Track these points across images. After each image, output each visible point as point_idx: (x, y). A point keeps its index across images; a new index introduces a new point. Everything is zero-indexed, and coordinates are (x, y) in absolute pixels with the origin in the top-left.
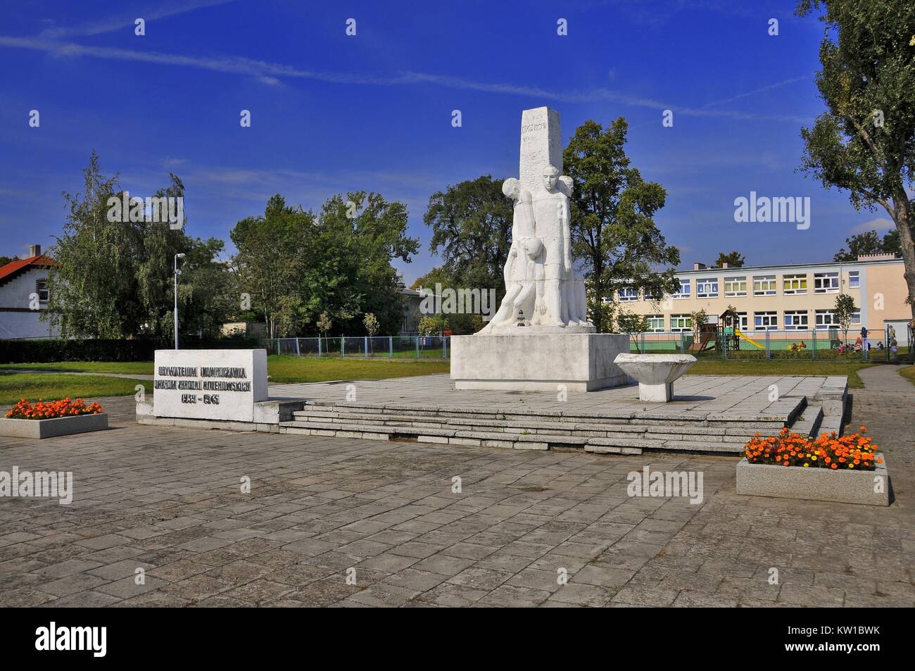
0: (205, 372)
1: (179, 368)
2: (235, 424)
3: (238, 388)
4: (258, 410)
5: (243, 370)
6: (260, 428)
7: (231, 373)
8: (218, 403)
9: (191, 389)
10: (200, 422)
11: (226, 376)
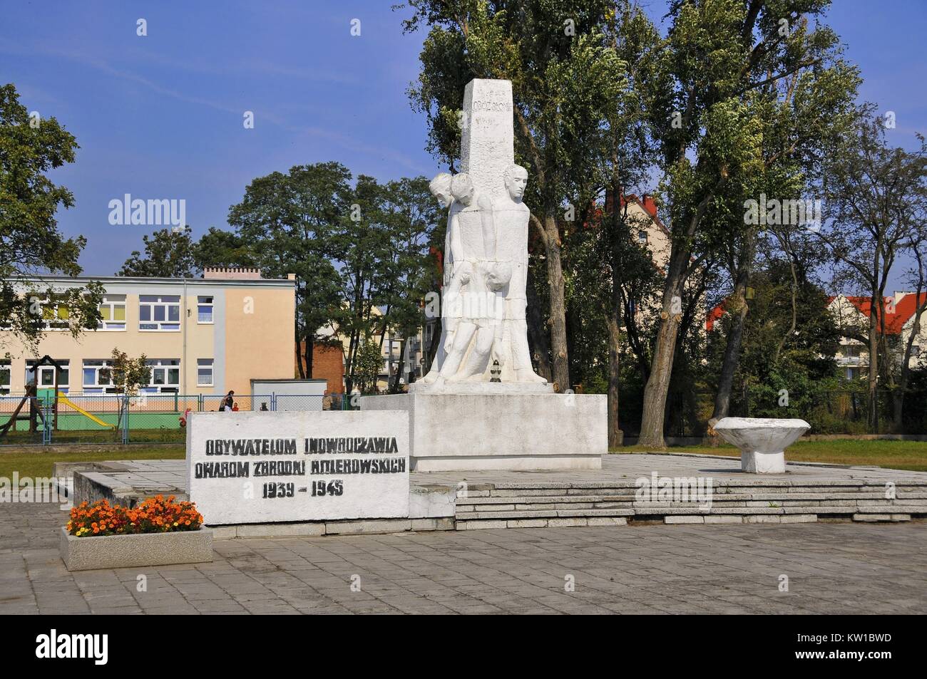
0: (313, 446)
1: (258, 442)
2: (369, 523)
3: (383, 468)
4: (419, 499)
5: (394, 440)
6: (417, 525)
7: (370, 445)
8: (340, 493)
9: (283, 473)
10: (295, 526)
11: (361, 450)
